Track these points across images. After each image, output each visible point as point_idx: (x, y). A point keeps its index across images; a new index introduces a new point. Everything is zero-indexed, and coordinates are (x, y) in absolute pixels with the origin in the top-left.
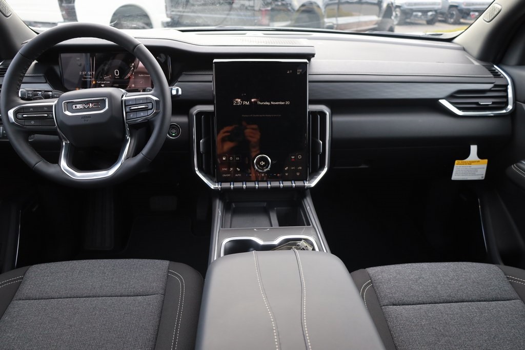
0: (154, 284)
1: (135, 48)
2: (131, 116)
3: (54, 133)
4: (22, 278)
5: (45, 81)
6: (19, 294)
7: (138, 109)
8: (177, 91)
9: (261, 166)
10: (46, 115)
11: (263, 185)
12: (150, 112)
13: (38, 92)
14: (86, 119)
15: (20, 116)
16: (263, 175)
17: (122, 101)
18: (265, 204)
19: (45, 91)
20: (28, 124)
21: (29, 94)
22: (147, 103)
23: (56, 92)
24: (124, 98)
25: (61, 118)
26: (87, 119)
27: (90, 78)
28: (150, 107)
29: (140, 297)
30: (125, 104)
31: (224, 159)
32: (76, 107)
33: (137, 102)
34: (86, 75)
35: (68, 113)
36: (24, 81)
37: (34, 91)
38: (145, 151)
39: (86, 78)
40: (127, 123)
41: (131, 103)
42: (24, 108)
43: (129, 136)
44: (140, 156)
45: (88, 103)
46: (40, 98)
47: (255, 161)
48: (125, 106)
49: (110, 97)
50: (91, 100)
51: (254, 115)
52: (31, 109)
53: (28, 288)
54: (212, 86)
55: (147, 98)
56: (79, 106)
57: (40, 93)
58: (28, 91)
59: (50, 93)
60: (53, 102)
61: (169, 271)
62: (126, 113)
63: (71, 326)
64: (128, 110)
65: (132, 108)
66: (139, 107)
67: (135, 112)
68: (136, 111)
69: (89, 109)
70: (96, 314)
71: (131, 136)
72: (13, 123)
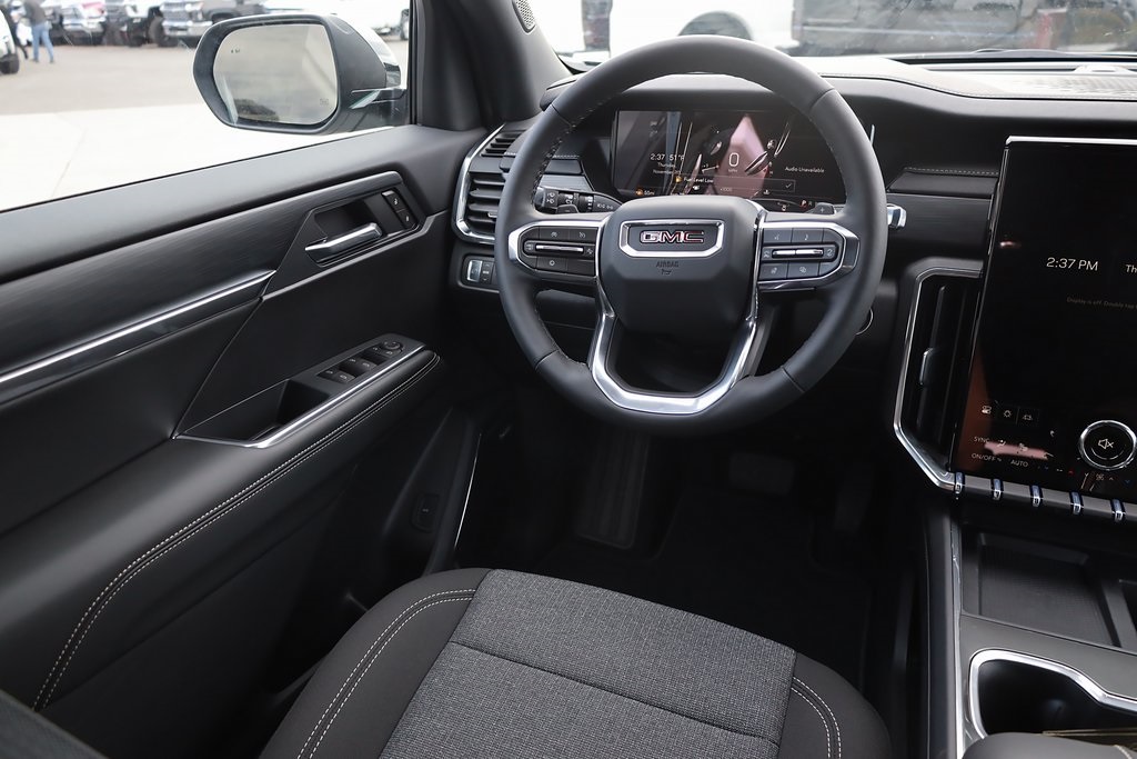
0: (756, 707)
1: (815, 102)
2: (773, 272)
3: (588, 290)
4: (473, 595)
5: (579, 172)
6: (462, 632)
7: (796, 255)
8: (896, 215)
9: (1099, 450)
10: (581, 250)
11: (1100, 507)
12: (827, 266)
13: (566, 195)
14: (666, 269)
15: (530, 247)
16: (1100, 477)
17: (755, 233)
18: (1083, 559)
19: (581, 194)
20: (543, 267)
21: (550, 198)
22: (822, 243)
23: (601, 198)
24: (762, 225)
25: (611, 259)
26: (670, 268)
27: (671, 169)
28: (830, 255)
29: (718, 730)
30: (760, 239)
31: (985, 411)
32: (648, 237)
33: (794, 238)
34: (663, 162)
35: (628, 250)
36: (547, 170)
37: (560, 192)
38: (795, 365)
39: (663, 169)
40: (758, 286)
41: (777, 239)
42: (540, 230)
43: (755, 320)
44: (777, 378)
45: (676, 229)
46: (572, 211)
47: (1083, 435)
48: (763, 245)
49: (730, 219)
50: (684, 225)
51: (1106, 303)
52: (554, 234)
53: (480, 622)
54: (992, 208)
55: (824, 232)
56: (656, 237)
57: (570, 197)
58: (548, 191)
59: (590, 199)
60: (597, 221)
61: (793, 682)
62: (761, 263)
63: (558, 751)
64: (767, 256)
65: (779, 253)
66: (799, 252)
67: (784, 262)
68: (789, 262)
69: (677, 246)
70: (613, 740)
71: (759, 322)
72: (514, 262)
